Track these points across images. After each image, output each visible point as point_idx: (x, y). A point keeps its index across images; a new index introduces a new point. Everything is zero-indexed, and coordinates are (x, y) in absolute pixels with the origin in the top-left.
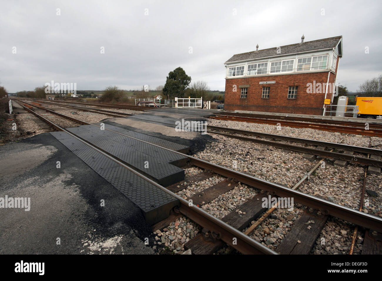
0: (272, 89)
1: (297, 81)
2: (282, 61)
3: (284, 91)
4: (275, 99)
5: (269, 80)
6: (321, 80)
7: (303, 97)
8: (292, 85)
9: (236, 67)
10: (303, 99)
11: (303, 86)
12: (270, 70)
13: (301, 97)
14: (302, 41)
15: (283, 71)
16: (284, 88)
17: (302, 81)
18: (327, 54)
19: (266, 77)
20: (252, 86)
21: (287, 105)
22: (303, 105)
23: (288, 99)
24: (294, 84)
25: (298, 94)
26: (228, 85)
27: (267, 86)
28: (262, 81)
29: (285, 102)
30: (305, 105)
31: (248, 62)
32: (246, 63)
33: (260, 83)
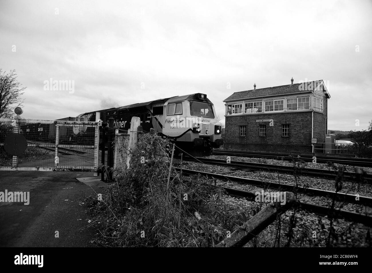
0: (268, 127)
1: (288, 120)
2: (274, 101)
3: (278, 129)
4: (271, 137)
5: (264, 119)
6: (307, 119)
7: (294, 135)
8: (284, 123)
9: (235, 105)
10: (294, 137)
11: (293, 124)
12: (265, 109)
13: (292, 135)
14: (292, 83)
15: (276, 110)
16: (278, 126)
17: (292, 120)
18: (309, 96)
19: (262, 115)
20: (250, 124)
21: (282, 143)
22: (295, 142)
23: (282, 137)
24: (286, 122)
25: (290, 132)
26: (227, 122)
27: (263, 124)
28: (258, 119)
29: (279, 140)
30: (296, 142)
31: (245, 101)
32: (244, 101)
33: (257, 121)
